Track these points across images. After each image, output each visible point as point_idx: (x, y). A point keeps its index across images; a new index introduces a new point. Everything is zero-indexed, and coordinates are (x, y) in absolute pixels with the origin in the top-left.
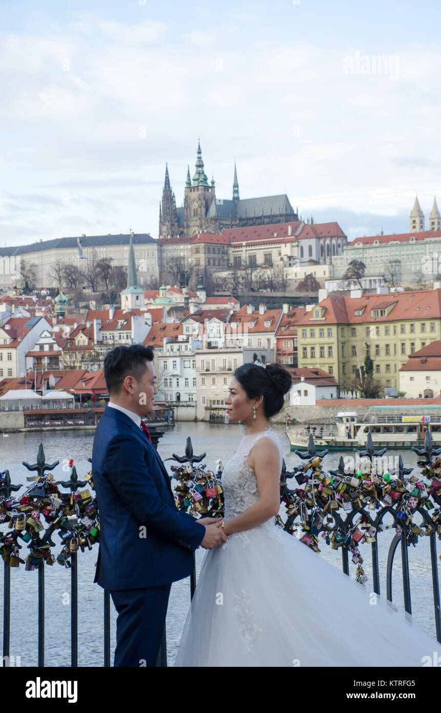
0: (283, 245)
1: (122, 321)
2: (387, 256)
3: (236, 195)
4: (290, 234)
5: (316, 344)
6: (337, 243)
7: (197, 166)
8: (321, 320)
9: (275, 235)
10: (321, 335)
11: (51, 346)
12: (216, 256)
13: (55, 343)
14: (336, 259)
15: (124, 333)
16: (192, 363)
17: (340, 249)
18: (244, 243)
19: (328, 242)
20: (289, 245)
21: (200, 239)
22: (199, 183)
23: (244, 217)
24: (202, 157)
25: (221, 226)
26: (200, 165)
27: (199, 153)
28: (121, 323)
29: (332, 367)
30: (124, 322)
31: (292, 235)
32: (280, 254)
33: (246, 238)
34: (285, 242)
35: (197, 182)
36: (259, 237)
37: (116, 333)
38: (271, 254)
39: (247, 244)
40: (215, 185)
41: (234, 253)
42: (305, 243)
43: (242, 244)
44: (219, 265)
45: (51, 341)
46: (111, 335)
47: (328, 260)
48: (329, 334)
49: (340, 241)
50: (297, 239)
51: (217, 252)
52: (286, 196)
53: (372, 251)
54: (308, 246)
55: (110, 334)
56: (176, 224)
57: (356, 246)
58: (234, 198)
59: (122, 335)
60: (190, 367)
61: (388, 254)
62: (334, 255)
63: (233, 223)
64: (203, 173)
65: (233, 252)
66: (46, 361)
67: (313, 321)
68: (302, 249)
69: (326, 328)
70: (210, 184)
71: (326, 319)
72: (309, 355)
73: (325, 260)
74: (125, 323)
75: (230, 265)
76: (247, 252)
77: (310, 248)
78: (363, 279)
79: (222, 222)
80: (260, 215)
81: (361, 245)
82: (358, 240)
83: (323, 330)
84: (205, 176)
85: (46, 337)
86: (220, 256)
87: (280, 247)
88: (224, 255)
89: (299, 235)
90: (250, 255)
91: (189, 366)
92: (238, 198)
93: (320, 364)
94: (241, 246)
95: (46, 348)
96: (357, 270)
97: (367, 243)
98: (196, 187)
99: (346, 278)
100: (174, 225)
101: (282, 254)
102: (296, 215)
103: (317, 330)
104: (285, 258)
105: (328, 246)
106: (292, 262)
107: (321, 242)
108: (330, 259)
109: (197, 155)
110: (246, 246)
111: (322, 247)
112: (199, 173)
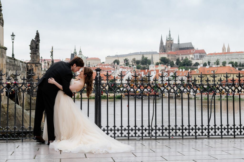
0: (190, 55)
9: (188, 52)
11: (131, 78)
14: (204, 59)
17: (204, 56)
20: (192, 55)
21: (169, 53)
23: (180, 48)
26: (170, 35)
27: (170, 32)
31: (192, 52)
32: (189, 57)
33: (181, 53)
36: (184, 53)
38: (187, 57)
40: (173, 40)
41: (178, 57)
42: (196, 54)
47: (201, 59)
49: (204, 54)
51: (173, 56)
52: (191, 43)
53: (213, 57)
58: (178, 43)
61: (217, 58)
68: (195, 56)
70: (172, 40)
77: (197, 56)
78: (210, 64)
80: (184, 47)
81: (210, 55)
85: (130, 76)
88: (175, 57)
89: (194, 52)
90: (182, 57)
94: (180, 55)
98: (169, 40)
100: (163, 50)
102: (194, 48)
104: (191, 58)
105: (202, 55)
106: (192, 59)
107: (200, 54)
108: (202, 59)
109: (169, 33)
110: (181, 55)
111: (200, 56)
112: (170, 37)
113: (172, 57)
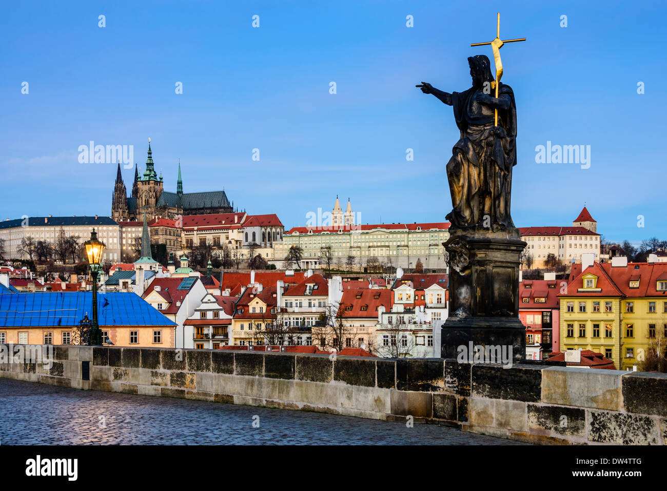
0: (230, 231)
1: (312, 285)
2: (319, 243)
3: (180, 190)
4: (236, 222)
5: (587, 320)
6: (276, 231)
7: (147, 164)
8: (596, 292)
9: (223, 222)
10: (596, 309)
11: (216, 314)
12: (172, 237)
13: (221, 310)
14: (277, 244)
15: (316, 300)
16: (427, 339)
17: (278, 236)
18: (196, 228)
19: (269, 230)
20: (236, 231)
21: (158, 223)
22: (149, 178)
23: (187, 207)
24: (152, 156)
25: (169, 214)
26: (150, 165)
27: (150, 153)
28: (310, 287)
29: (610, 350)
30: (314, 286)
31: (238, 222)
32: (227, 238)
33: (197, 224)
34: (233, 228)
35: (147, 177)
36: (208, 223)
37: (305, 300)
38: (219, 238)
39: (198, 228)
40: (163, 180)
41: (187, 236)
42: (250, 230)
43: (194, 229)
44: (174, 245)
45: (216, 306)
46: (298, 302)
47: (268, 245)
48: (609, 309)
49: (278, 230)
50: (242, 226)
51: (172, 234)
52: (224, 192)
53: (306, 239)
54: (252, 233)
55: (296, 300)
56: (127, 211)
57: (294, 234)
58: (178, 192)
59: (313, 302)
60: (424, 345)
61: (320, 242)
62: (274, 241)
63: (179, 212)
64: (153, 170)
65: (185, 235)
66: (209, 331)
67: (583, 292)
68: (247, 234)
69: (602, 302)
70: (159, 180)
71: (602, 290)
72: (576, 333)
73: (265, 244)
74: (316, 287)
75: (182, 246)
76: (198, 236)
77: (254, 234)
78: (302, 261)
79: (170, 211)
80: (202, 207)
81: (298, 234)
82: (294, 230)
83: (599, 304)
84: (155, 172)
85: (209, 302)
86: (175, 238)
87: (228, 232)
88: (178, 237)
89: (244, 223)
90: (201, 238)
91: (423, 343)
92: (181, 192)
93: (592, 345)
94: (193, 230)
95: (210, 316)
96: (295, 253)
97: (302, 232)
98: (147, 181)
99: (287, 259)
100: (125, 212)
101: (230, 238)
102: (232, 208)
103: (589, 304)
104: (233, 242)
105: (269, 233)
106: (238, 245)
107: (263, 230)
108: (271, 244)
109: (147, 155)
110: (197, 230)
111: (264, 234)
112: (150, 170)
113: (169, 237)
